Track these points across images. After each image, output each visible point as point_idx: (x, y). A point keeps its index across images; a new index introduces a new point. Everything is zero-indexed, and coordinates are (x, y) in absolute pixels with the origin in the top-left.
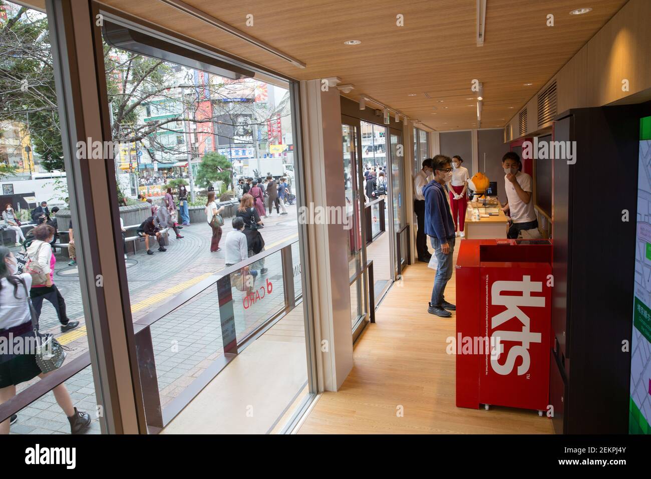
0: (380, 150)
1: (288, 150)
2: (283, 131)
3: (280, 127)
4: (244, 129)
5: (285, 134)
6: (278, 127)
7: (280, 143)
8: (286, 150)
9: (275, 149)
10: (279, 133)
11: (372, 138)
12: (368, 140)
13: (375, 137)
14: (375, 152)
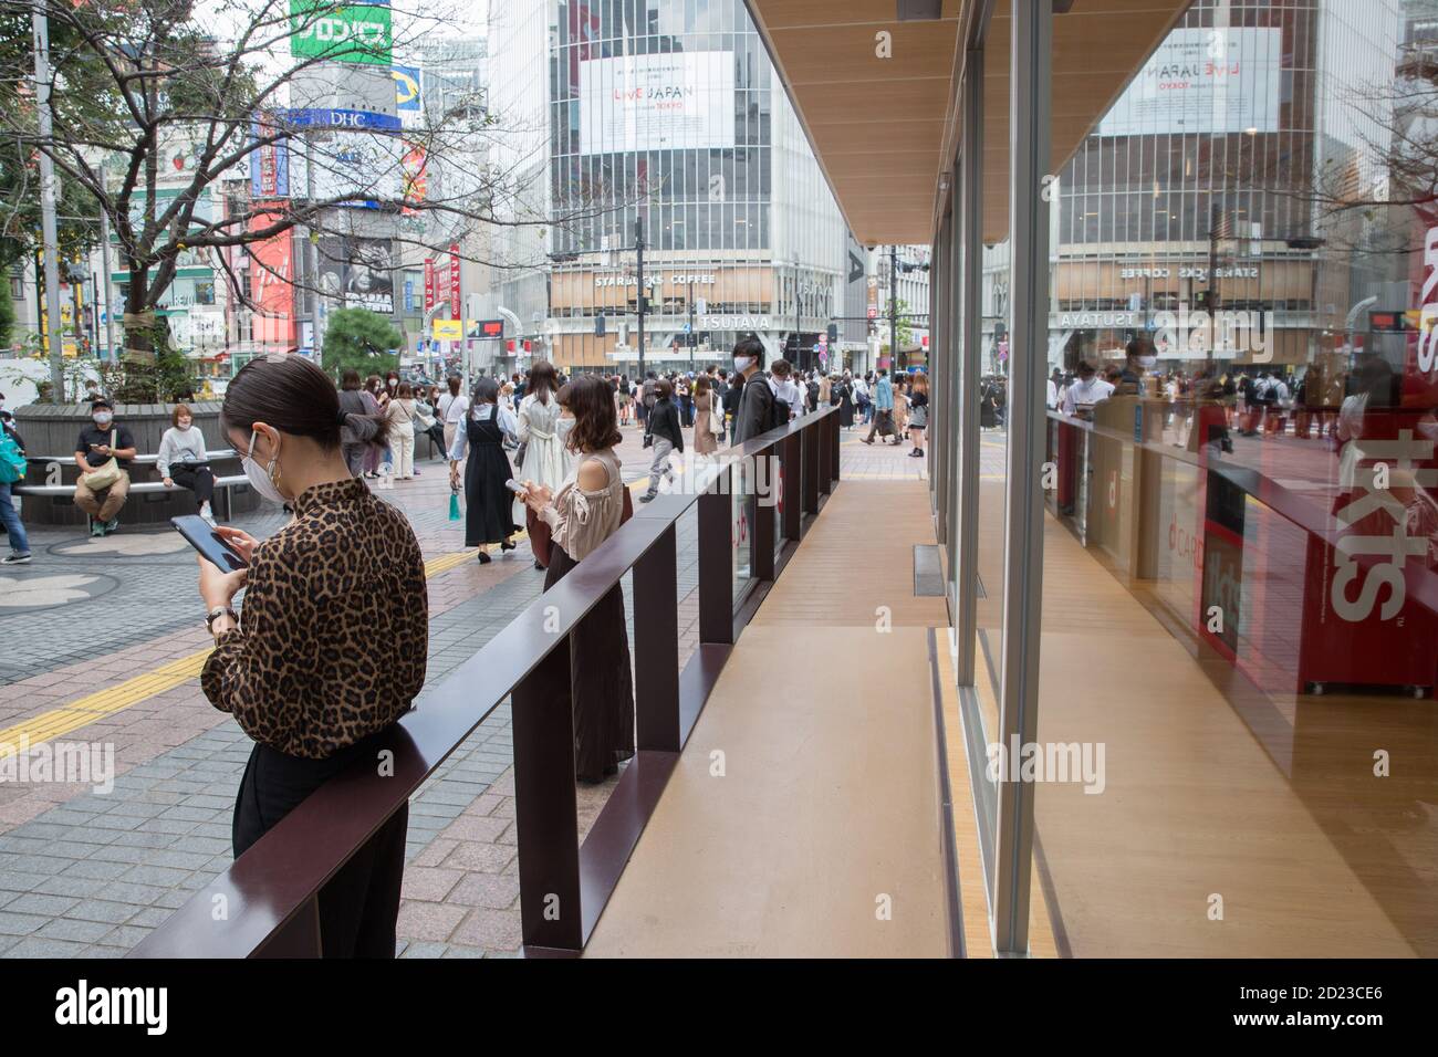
0: (707, 344)
1: (477, 334)
2: (465, 290)
3: (457, 279)
4: (371, 276)
5: (468, 297)
6: (453, 279)
7: (457, 317)
8: (473, 335)
9: (446, 330)
10: (455, 293)
11: (686, 315)
12: (676, 320)
13: (695, 313)
14: (694, 348)
